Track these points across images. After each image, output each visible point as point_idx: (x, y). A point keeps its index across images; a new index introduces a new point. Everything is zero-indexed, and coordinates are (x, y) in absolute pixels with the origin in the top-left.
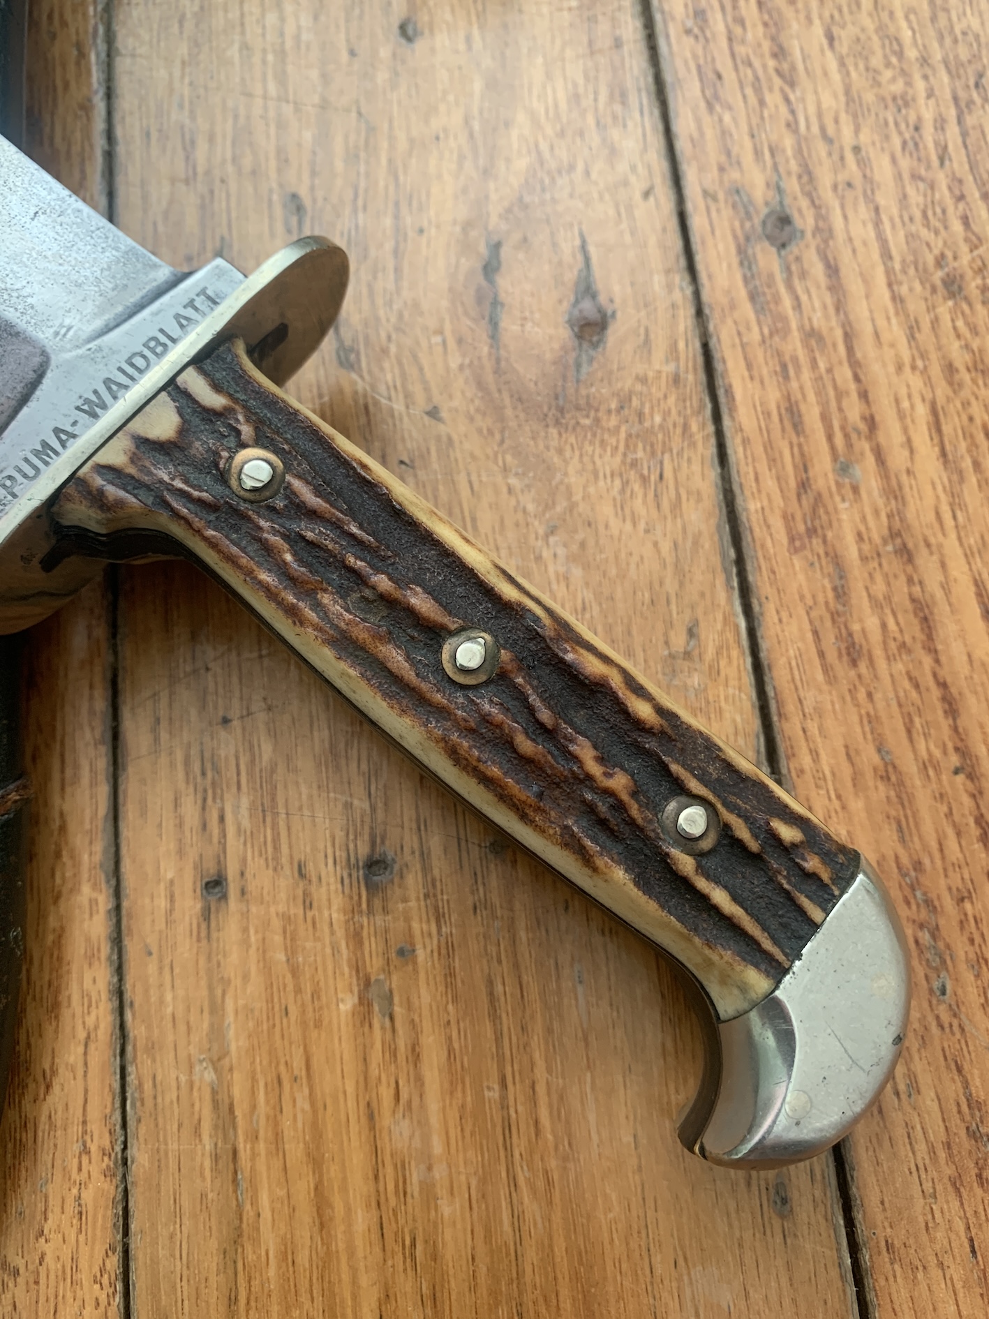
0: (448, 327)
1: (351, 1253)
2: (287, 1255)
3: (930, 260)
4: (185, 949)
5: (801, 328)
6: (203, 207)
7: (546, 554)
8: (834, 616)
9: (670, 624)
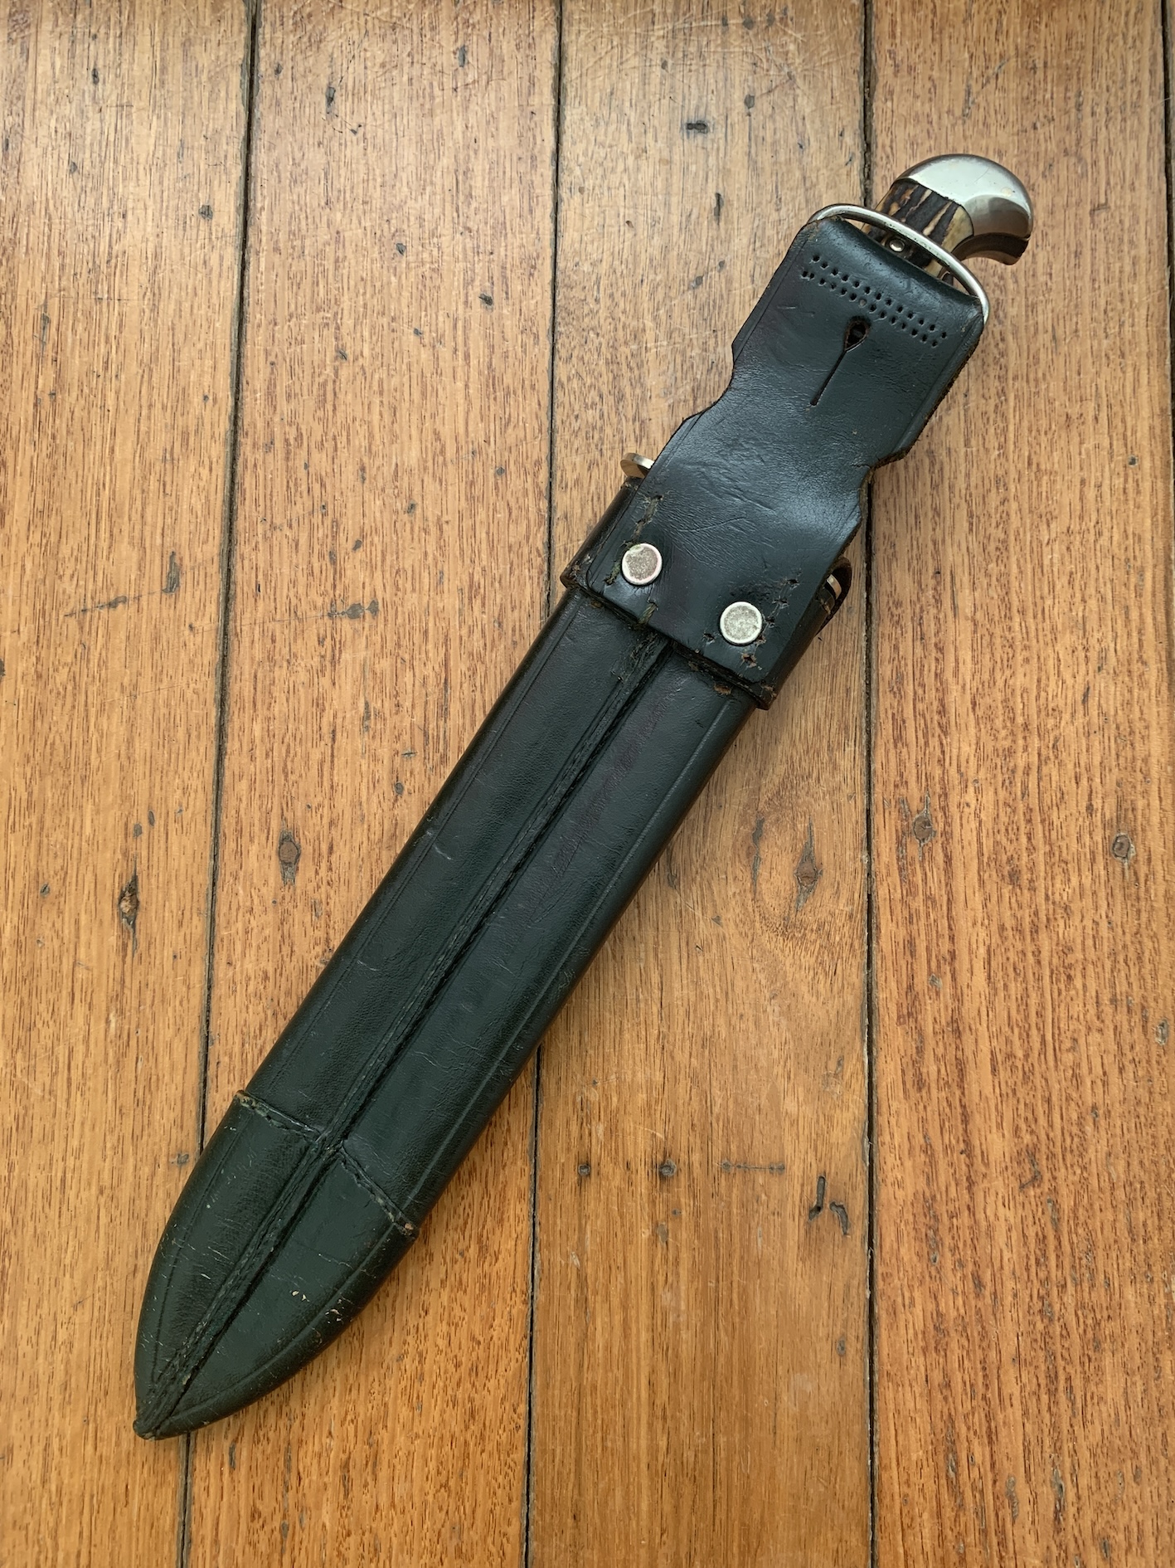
0: (730, 869)
1: (638, 1349)
2: (608, 1348)
3: (1004, 858)
4: (569, 1199)
5: (924, 893)
7: (769, 1009)
8: (914, 1062)
9: (829, 1057)
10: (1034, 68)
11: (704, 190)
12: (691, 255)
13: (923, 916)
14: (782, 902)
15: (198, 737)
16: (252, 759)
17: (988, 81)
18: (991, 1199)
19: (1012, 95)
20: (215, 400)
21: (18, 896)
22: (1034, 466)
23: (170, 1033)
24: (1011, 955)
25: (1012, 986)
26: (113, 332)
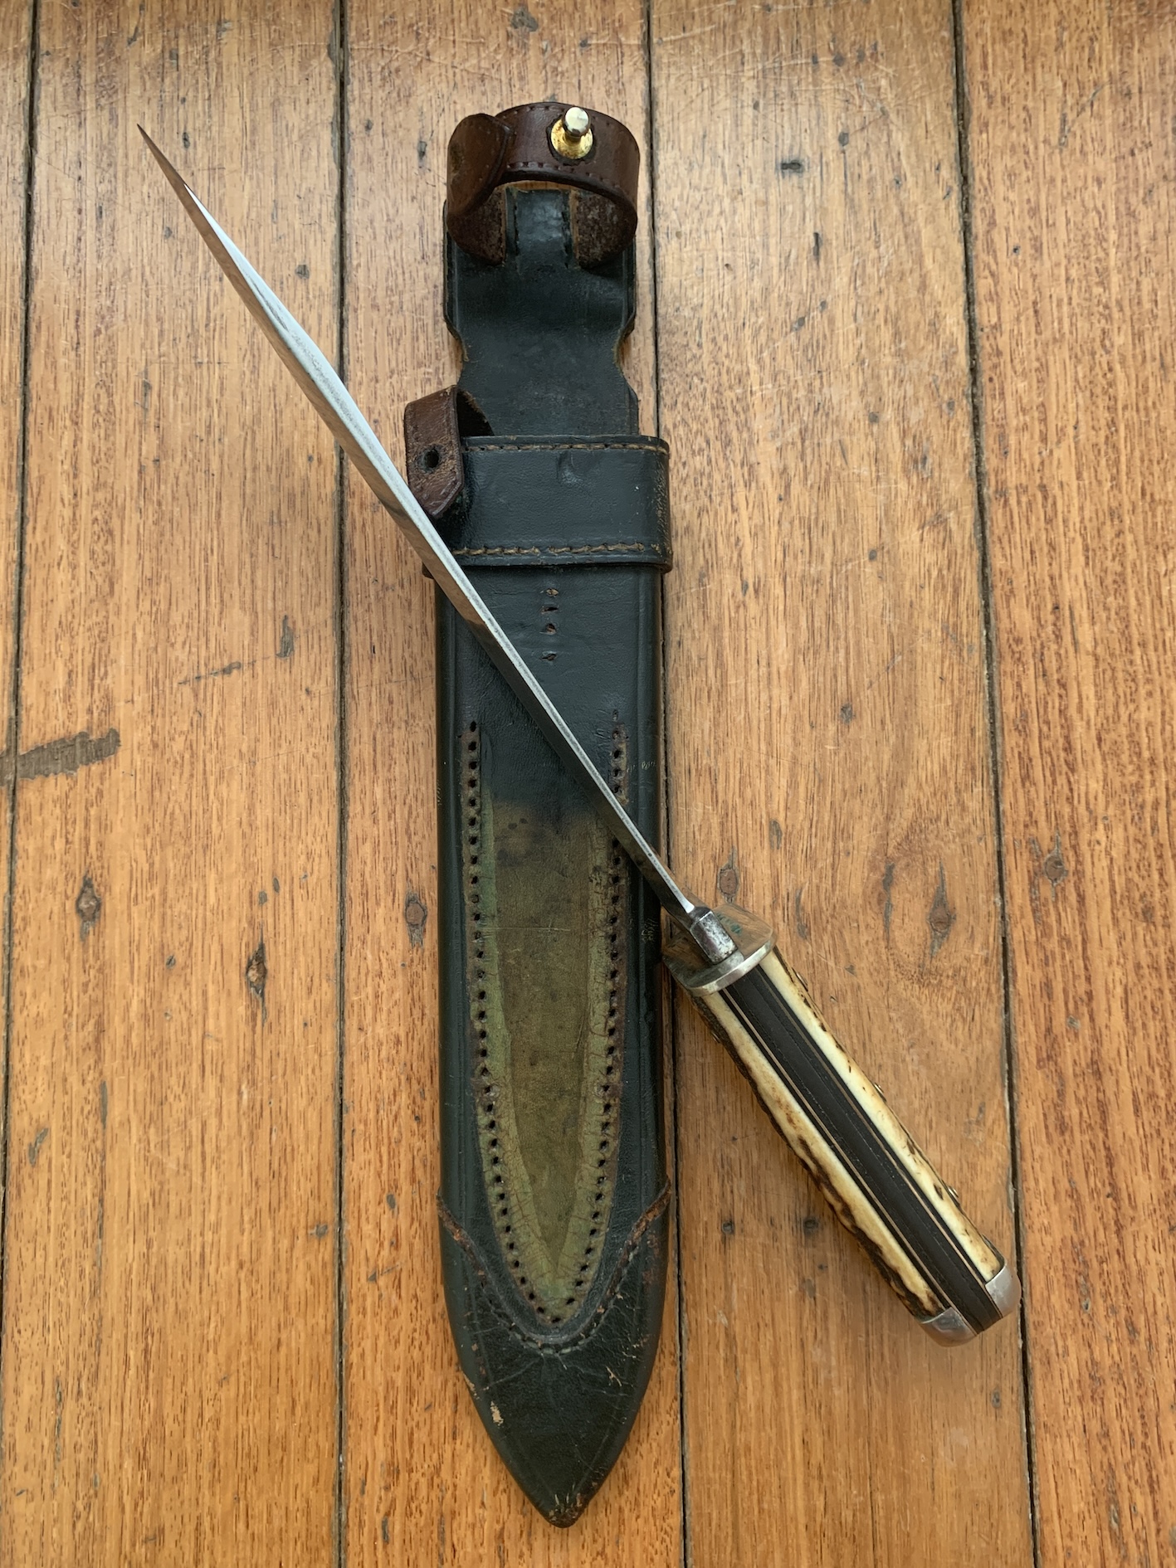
0: (861, 917)
1: (790, 1407)
2: (760, 1408)
3: (1137, 896)
4: (714, 1257)
5: (1059, 934)
6: (722, 824)
7: (908, 1059)
8: (1056, 1106)
9: (970, 1104)
10: (1129, 94)
11: (802, 230)
12: (793, 297)
13: (1058, 957)
14: (916, 948)
15: (320, 801)
16: (375, 821)
17: (1083, 109)
18: (1140, 1243)
19: (1108, 122)
20: (320, 461)
21: (144, 969)
22: (1148, 497)
23: (303, 1102)
24: (1149, 993)
25: (1151, 1024)
26: (215, 395)
